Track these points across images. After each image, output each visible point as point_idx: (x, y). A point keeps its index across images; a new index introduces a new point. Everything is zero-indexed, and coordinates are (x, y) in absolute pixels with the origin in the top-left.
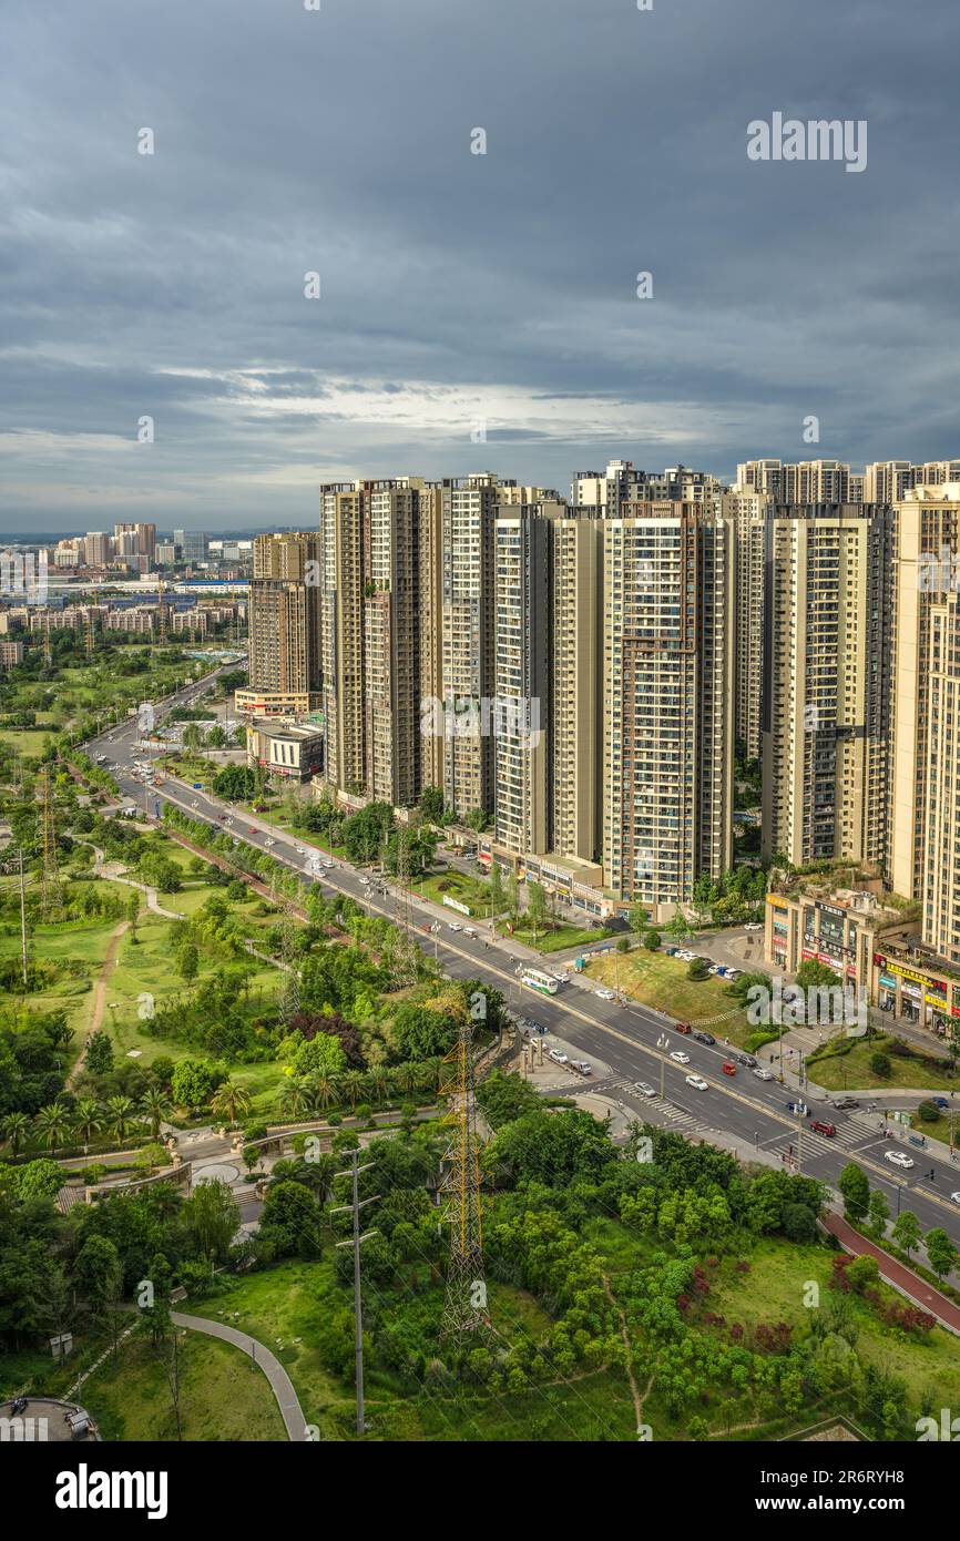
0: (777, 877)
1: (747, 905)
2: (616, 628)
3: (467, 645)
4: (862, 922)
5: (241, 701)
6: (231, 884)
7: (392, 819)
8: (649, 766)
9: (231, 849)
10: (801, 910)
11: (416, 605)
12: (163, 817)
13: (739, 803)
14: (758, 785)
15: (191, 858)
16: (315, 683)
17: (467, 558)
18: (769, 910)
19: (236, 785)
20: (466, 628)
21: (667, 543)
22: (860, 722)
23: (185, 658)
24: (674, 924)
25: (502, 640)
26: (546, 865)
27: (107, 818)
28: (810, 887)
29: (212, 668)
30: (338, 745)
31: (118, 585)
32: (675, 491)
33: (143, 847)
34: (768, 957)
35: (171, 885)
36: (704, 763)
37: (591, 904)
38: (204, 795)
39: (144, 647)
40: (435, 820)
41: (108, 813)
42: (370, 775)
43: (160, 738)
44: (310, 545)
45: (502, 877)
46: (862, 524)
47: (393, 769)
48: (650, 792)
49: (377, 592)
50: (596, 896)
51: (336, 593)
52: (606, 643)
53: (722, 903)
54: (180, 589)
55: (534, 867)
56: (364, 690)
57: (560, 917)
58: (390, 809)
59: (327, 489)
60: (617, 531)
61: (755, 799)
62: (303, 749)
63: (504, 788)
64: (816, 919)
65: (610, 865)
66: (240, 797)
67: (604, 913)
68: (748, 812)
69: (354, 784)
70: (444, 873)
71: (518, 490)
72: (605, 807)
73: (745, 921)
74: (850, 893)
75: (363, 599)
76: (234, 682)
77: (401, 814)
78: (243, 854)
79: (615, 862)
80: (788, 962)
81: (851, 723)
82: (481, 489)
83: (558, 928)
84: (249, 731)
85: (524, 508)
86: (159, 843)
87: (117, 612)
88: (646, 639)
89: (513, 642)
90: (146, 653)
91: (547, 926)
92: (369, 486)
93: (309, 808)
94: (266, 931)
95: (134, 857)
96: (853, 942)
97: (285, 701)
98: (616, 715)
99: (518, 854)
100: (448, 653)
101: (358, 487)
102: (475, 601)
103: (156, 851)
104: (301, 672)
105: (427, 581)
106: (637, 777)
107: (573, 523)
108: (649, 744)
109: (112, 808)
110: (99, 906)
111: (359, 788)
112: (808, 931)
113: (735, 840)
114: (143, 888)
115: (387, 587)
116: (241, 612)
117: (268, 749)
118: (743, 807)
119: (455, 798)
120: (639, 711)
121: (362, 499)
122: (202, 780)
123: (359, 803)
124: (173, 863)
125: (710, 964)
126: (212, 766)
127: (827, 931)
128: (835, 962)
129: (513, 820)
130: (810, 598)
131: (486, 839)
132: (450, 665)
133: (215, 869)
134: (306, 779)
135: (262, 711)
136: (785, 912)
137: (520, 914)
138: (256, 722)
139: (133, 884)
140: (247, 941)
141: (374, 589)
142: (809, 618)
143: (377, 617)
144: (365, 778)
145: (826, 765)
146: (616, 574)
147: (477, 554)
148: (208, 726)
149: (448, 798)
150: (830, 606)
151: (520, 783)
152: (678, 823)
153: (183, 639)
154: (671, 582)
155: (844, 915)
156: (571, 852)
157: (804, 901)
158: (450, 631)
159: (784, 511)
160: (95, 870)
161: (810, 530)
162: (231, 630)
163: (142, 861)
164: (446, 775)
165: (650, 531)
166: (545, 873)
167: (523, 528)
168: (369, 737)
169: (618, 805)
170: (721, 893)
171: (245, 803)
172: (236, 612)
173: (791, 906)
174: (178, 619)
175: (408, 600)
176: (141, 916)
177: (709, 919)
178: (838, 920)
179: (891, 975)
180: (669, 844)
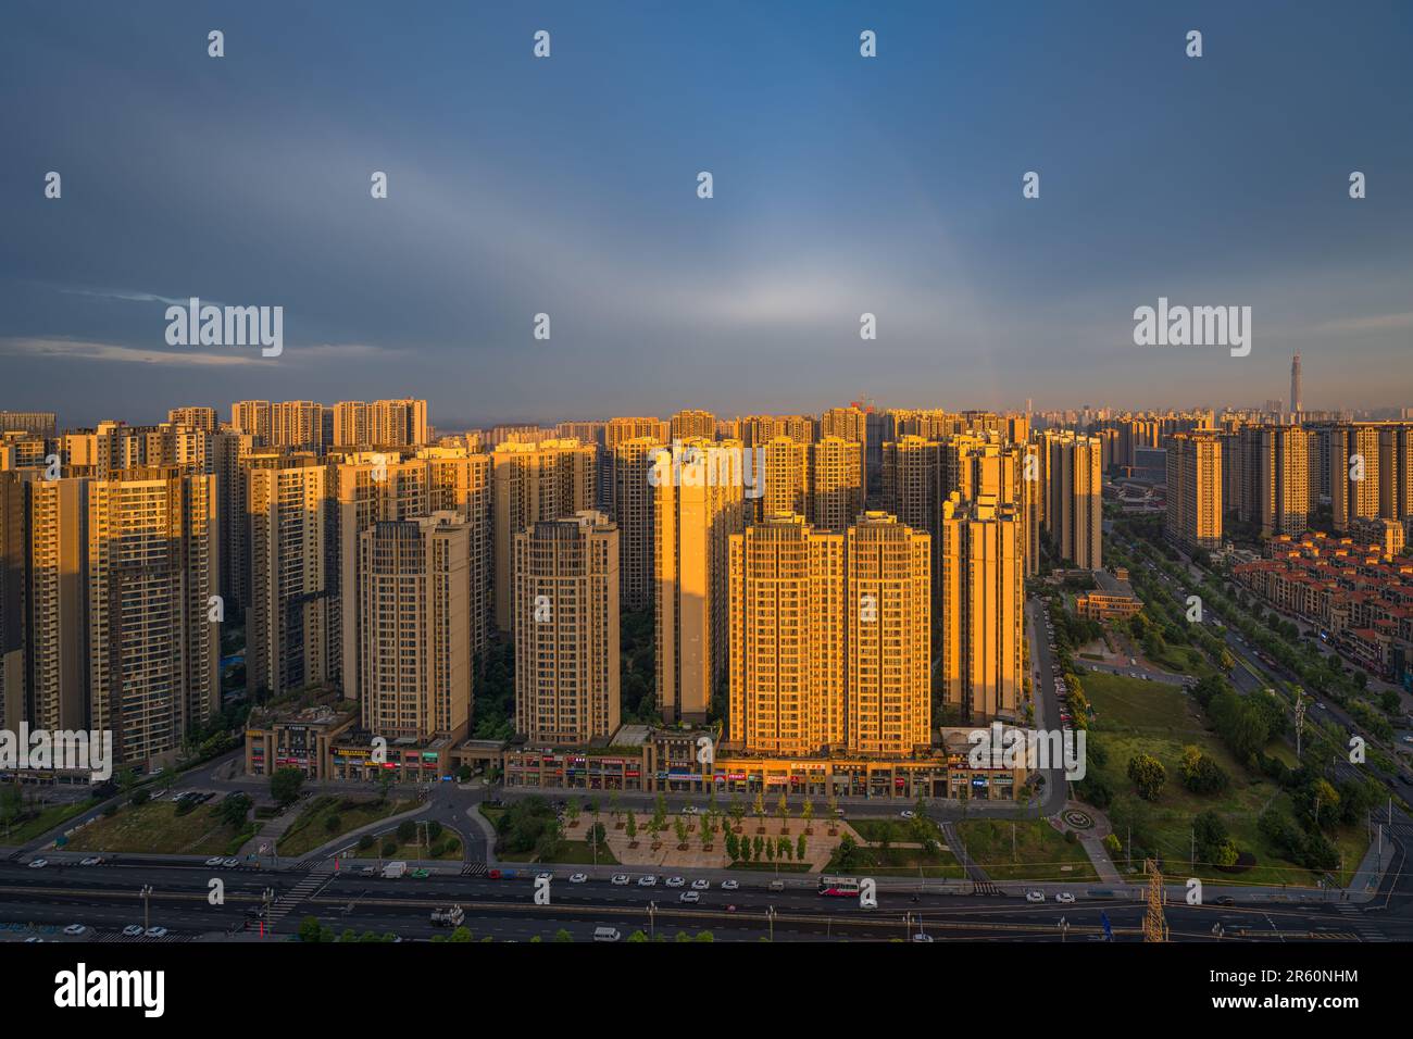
0: (253, 715)
1: (230, 738)
2: (102, 562)
4: (321, 729)
8: (138, 659)
10: (274, 735)
18: (248, 740)
21: (153, 498)
24: (165, 771)
28: (281, 714)
34: (249, 772)
36: (192, 644)
37: (81, 778)
46: (320, 469)
48: (141, 677)
52: (95, 574)
53: (210, 745)
60: (103, 490)
64: (287, 737)
72: (95, 699)
73: (230, 750)
74: (313, 710)
83: (39, 811)
88: (136, 569)
96: (314, 748)
98: (103, 626)
106: (126, 669)
108: (138, 643)
112: (280, 746)
120: (127, 620)
125: (198, 796)
127: (295, 743)
128: (301, 761)
136: (261, 738)
146: (104, 523)
152: (169, 693)
154: (158, 526)
155: (307, 729)
157: (275, 728)
165: (136, 490)
169: (106, 694)
170: (209, 733)
173: (266, 735)
177: (197, 758)
178: (303, 734)
179: (342, 757)
180: (159, 711)
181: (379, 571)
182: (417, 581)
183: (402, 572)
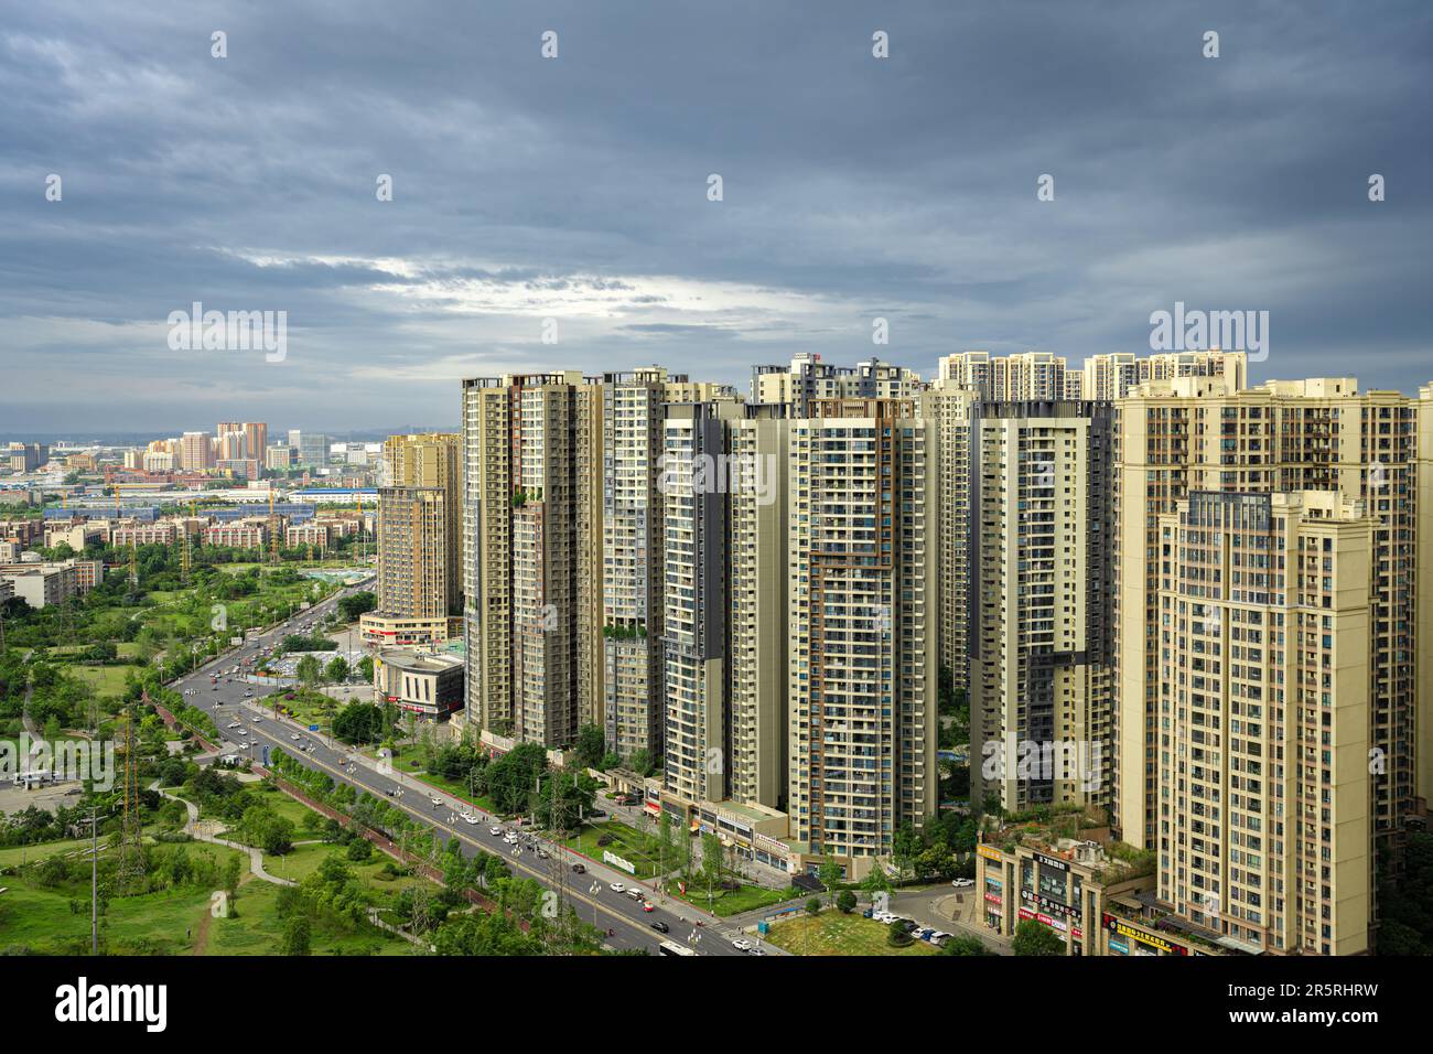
0: (988, 823)
1: (955, 857)
2: (803, 542)
3: (632, 562)
4: (1088, 877)
5: (368, 628)
6: (353, 842)
7: (545, 763)
8: (842, 699)
9: (352, 802)
10: (1017, 864)
11: (572, 517)
12: (271, 765)
13: (944, 740)
14: (966, 720)
15: (304, 813)
16: (455, 607)
17: (632, 463)
18: (980, 863)
19: (360, 726)
20: (631, 542)
21: (860, 446)
22: (1081, 647)
23: (301, 579)
24: (872, 880)
25: (672, 556)
26: (723, 814)
27: (203, 768)
28: (1027, 836)
29: (334, 589)
30: (481, 676)
31: (221, 494)
32: (868, 387)
33: (247, 801)
34: (980, 917)
35: (279, 846)
36: (904, 694)
37: (775, 859)
38: (322, 738)
39: (252, 566)
40: (594, 765)
41: (203, 761)
42: (519, 712)
43: (268, 672)
44: (449, 448)
45: (673, 828)
46: (1082, 424)
47: (545, 705)
48: (842, 729)
49: (528, 502)
50: (783, 850)
51: (479, 502)
52: (792, 559)
53: (927, 856)
54: (296, 499)
55: (710, 817)
56: (512, 614)
57: (739, 874)
58: (542, 752)
59: (470, 383)
60: (803, 432)
61: (962, 736)
62: (439, 683)
63: (675, 724)
64: (1035, 873)
65: (797, 813)
66: (364, 740)
67: (791, 869)
68: (955, 750)
69: (500, 723)
70: (605, 826)
71: (689, 386)
72: (791, 748)
73: (954, 877)
74: (1073, 843)
75: (511, 510)
76: (358, 606)
77: (556, 758)
78: (368, 806)
79: (803, 810)
80: (1004, 924)
81: (1070, 649)
82: (649, 384)
83: (737, 887)
84: (376, 663)
85: (698, 407)
86: (267, 795)
87: (220, 525)
88: (836, 555)
89: (684, 558)
90: (255, 573)
91: (724, 885)
92: (519, 381)
93: (447, 752)
94: (393, 898)
95: (233, 813)
96: (1077, 900)
97: (419, 628)
98: (803, 640)
99: (690, 802)
100: (610, 571)
101: (507, 382)
102: (641, 512)
103: (261, 805)
104: (438, 594)
105: (586, 489)
106: (828, 710)
107: (752, 423)
108: (841, 674)
109: (210, 755)
110: (190, 874)
111: (505, 727)
112: (1026, 888)
113: (940, 783)
114: (246, 849)
115: (540, 496)
116: (369, 526)
117: (398, 684)
118: (949, 746)
119: (619, 738)
120: (829, 635)
121: (510, 396)
122: (320, 721)
123: (506, 745)
124: (282, 818)
125: (914, 927)
126: (332, 703)
127: (1047, 887)
128: (1057, 924)
129: (685, 762)
130: (1022, 507)
131: (653, 784)
132: (613, 585)
133: (333, 826)
134: (443, 718)
135: (392, 639)
136: (999, 865)
137: (694, 872)
138: (384, 652)
139: (234, 845)
140: (371, 910)
141: (524, 499)
142: (1022, 529)
143: (527, 531)
144: (512, 715)
145: (1042, 697)
146: (802, 481)
147: (644, 458)
148: (327, 658)
149: (609, 738)
150: (1044, 516)
151: (693, 719)
152: (874, 764)
153: (300, 556)
154: (865, 489)
155: (1067, 868)
156: (752, 798)
157: (1020, 852)
158: (613, 546)
159: (991, 411)
160: (186, 831)
161: (1022, 431)
162: (356, 546)
163: (244, 818)
164: (608, 711)
165: (841, 432)
166: (723, 824)
167: (696, 429)
168: (518, 668)
169: (806, 744)
170: (924, 845)
171: (371, 747)
172: (362, 525)
173: (1005, 859)
174: (293, 534)
175: (565, 512)
176: (244, 880)
177: (912, 874)
178: (1060, 875)
179: (1122, 939)
180: (864, 788)
181: (1192, 590)
182: (1265, 618)
183: (1236, 598)
